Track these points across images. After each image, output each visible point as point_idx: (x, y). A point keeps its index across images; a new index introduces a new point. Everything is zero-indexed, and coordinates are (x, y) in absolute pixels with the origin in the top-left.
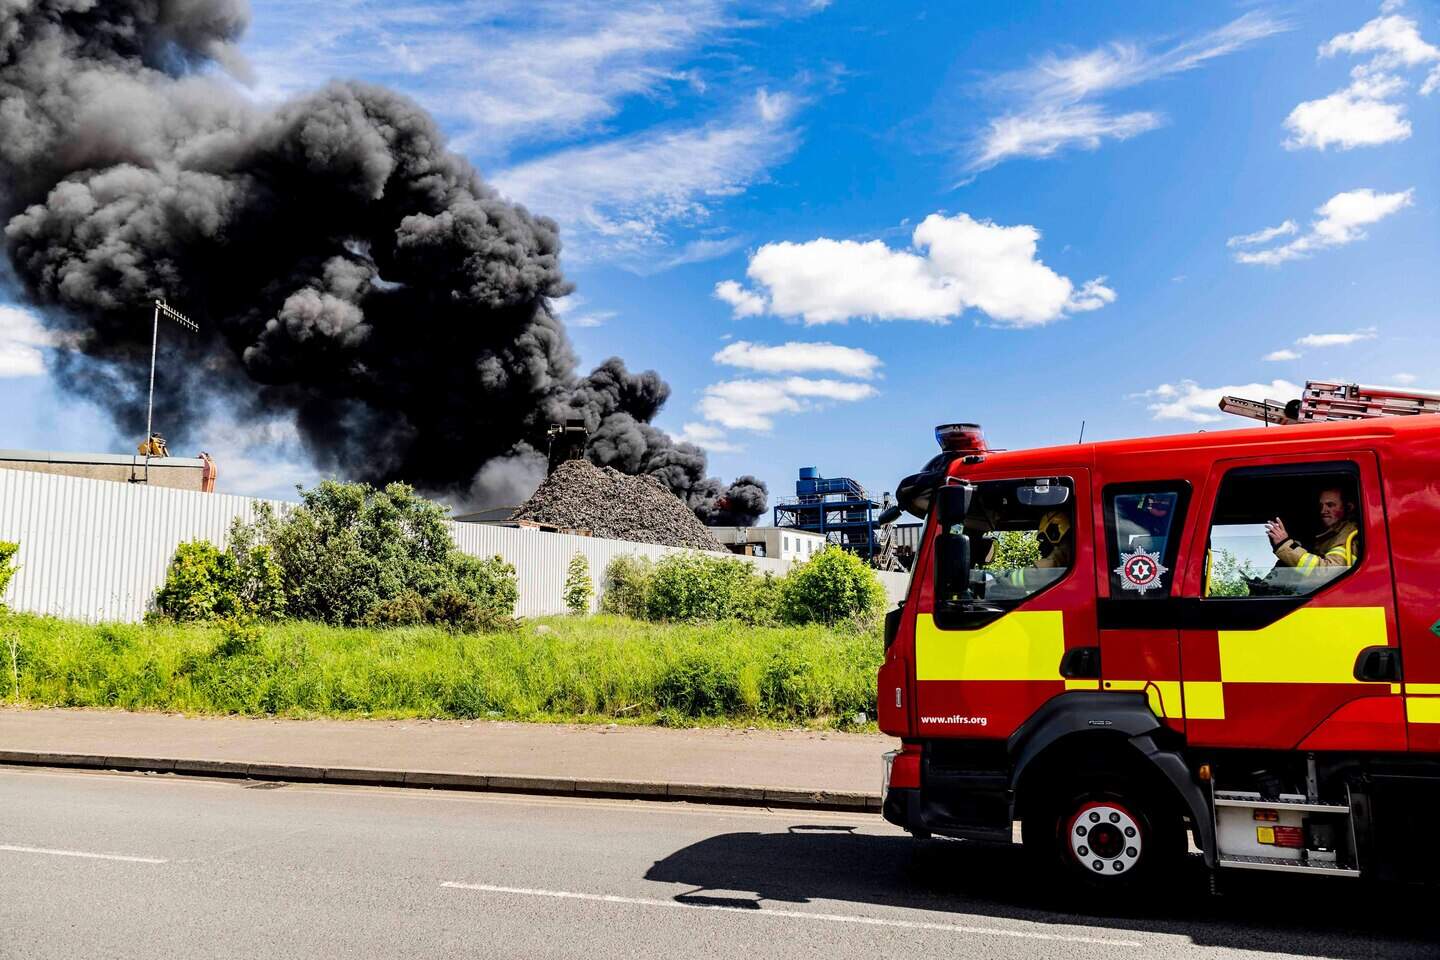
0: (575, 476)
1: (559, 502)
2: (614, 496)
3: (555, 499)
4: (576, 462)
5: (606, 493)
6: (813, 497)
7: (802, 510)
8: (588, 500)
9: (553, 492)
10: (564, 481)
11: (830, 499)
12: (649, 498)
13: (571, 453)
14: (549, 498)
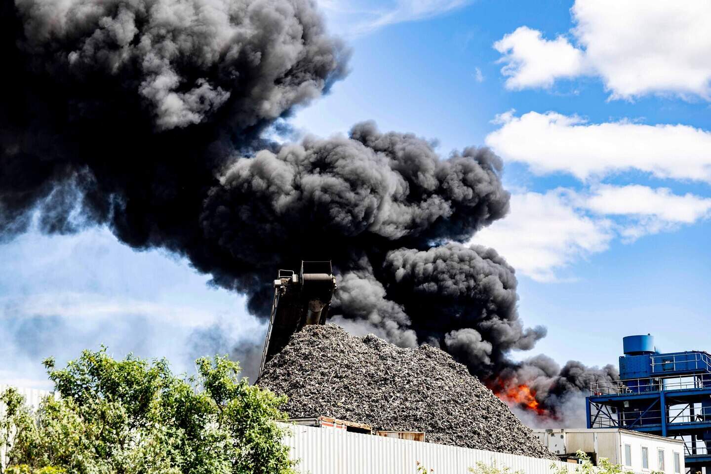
0: (322, 349)
1: (301, 391)
2: (386, 379)
3: (295, 386)
4: (320, 329)
5: (372, 376)
6: (648, 381)
7: (631, 402)
8: (346, 387)
9: (289, 375)
10: (306, 357)
11: (672, 384)
12: (439, 383)
13: (310, 313)
14: (284, 384)
